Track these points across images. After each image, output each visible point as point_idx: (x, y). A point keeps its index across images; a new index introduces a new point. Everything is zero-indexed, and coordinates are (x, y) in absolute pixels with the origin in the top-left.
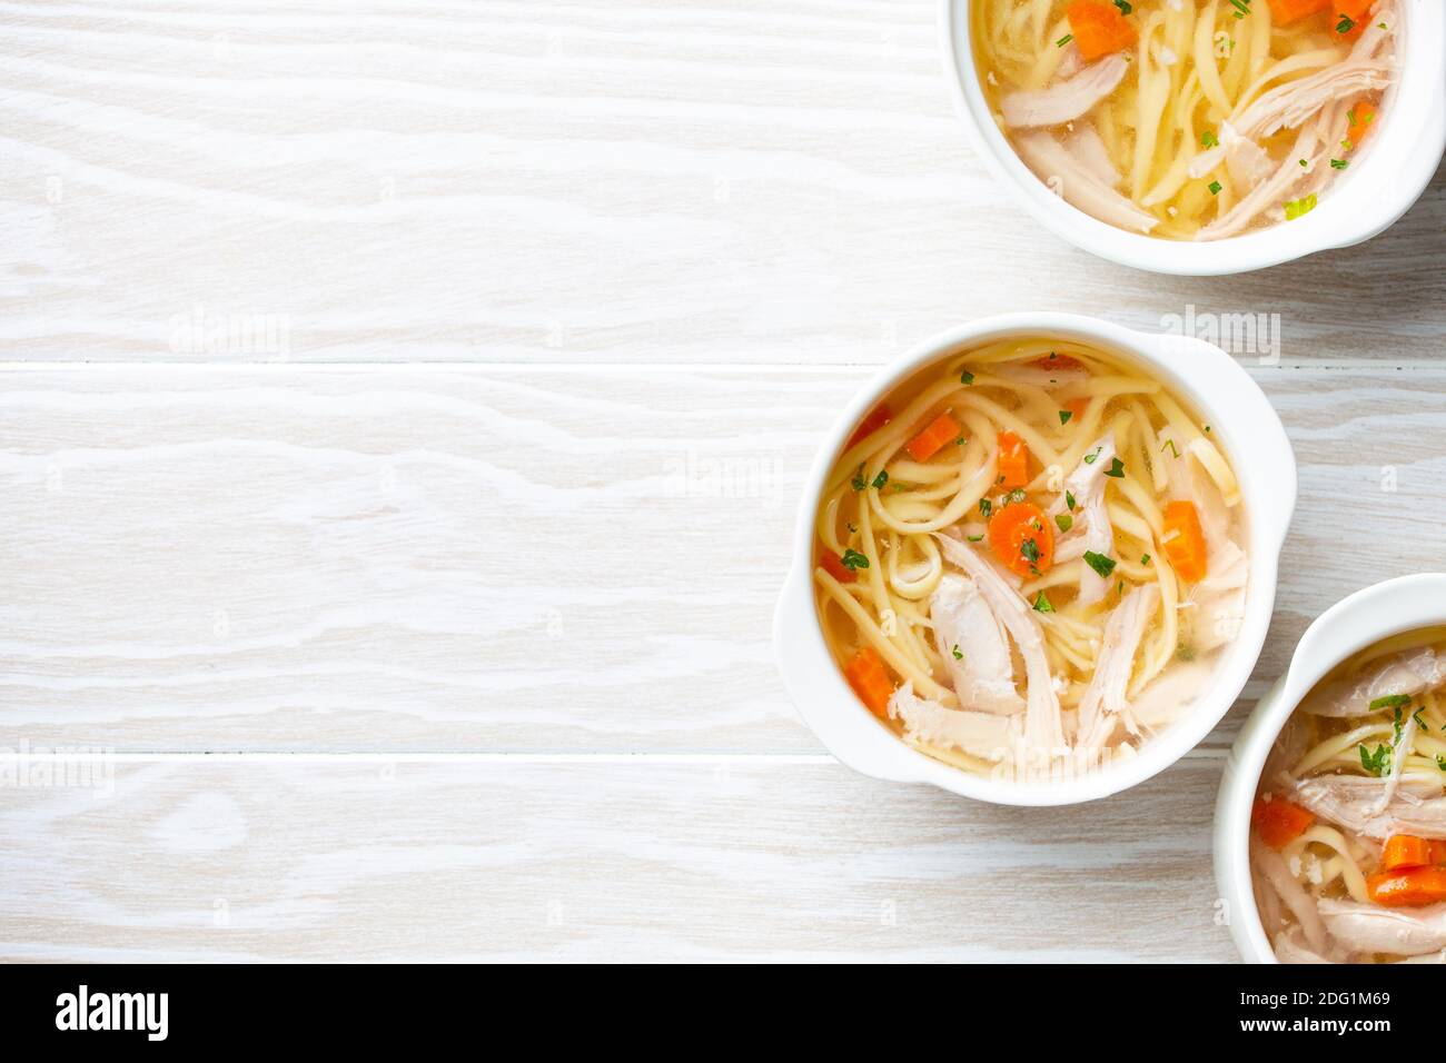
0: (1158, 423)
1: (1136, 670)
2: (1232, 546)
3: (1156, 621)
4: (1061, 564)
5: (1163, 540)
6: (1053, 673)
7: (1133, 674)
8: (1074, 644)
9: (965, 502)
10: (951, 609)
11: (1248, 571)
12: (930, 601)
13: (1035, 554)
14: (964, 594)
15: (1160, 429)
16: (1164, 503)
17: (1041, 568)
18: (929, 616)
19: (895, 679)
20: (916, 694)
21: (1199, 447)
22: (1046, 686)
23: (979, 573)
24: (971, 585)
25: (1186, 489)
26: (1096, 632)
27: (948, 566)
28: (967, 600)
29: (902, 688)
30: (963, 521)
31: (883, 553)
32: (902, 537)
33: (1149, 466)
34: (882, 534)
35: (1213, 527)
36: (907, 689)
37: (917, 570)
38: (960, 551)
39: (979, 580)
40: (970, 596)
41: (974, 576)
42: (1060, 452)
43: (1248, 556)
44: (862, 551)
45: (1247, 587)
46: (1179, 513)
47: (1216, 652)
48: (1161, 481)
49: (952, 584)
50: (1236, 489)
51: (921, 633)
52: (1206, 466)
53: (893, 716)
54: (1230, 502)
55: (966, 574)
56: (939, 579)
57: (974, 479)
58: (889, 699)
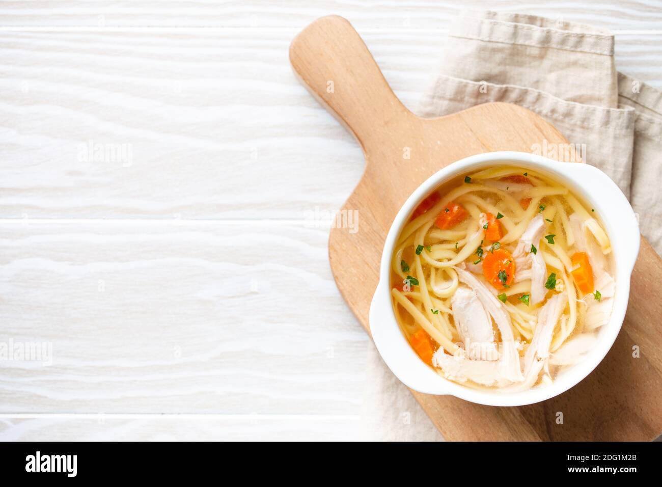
0: (569, 211)
1: (554, 337)
2: (607, 274)
3: (566, 311)
4: (518, 283)
5: (570, 270)
6: (515, 339)
7: (553, 339)
8: (524, 324)
9: (469, 250)
10: (463, 305)
11: (615, 288)
12: (452, 301)
13: (505, 279)
14: (469, 298)
15: (571, 214)
16: (572, 252)
17: (508, 284)
18: (451, 309)
19: (434, 345)
20: (446, 352)
21: (590, 223)
22: (511, 345)
23: (477, 288)
24: (473, 293)
25: (585, 247)
26: (534, 318)
27: (461, 284)
28: (471, 301)
29: (438, 351)
30: (467, 260)
31: (428, 277)
32: (437, 269)
33: (564, 233)
34: (427, 268)
35: (597, 265)
36: (441, 350)
37: (445, 285)
38: (467, 277)
39: (477, 291)
40: (472, 299)
41: (474, 289)
42: (516, 224)
43: (615, 280)
44: (416, 277)
45: (614, 296)
46: (579, 257)
47: (597, 330)
48: (571, 240)
49: (462, 293)
50: (609, 245)
51: (447, 318)
52: (594, 234)
53: (435, 365)
54: (606, 252)
55: (470, 288)
56: (455, 290)
57: (473, 239)
58: (433, 356)
